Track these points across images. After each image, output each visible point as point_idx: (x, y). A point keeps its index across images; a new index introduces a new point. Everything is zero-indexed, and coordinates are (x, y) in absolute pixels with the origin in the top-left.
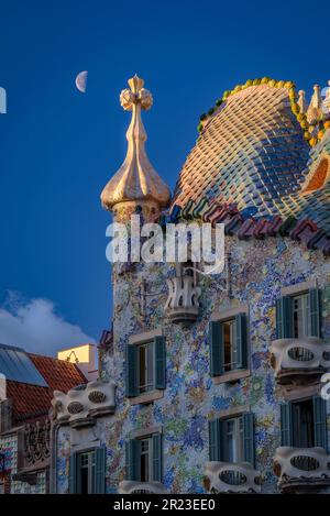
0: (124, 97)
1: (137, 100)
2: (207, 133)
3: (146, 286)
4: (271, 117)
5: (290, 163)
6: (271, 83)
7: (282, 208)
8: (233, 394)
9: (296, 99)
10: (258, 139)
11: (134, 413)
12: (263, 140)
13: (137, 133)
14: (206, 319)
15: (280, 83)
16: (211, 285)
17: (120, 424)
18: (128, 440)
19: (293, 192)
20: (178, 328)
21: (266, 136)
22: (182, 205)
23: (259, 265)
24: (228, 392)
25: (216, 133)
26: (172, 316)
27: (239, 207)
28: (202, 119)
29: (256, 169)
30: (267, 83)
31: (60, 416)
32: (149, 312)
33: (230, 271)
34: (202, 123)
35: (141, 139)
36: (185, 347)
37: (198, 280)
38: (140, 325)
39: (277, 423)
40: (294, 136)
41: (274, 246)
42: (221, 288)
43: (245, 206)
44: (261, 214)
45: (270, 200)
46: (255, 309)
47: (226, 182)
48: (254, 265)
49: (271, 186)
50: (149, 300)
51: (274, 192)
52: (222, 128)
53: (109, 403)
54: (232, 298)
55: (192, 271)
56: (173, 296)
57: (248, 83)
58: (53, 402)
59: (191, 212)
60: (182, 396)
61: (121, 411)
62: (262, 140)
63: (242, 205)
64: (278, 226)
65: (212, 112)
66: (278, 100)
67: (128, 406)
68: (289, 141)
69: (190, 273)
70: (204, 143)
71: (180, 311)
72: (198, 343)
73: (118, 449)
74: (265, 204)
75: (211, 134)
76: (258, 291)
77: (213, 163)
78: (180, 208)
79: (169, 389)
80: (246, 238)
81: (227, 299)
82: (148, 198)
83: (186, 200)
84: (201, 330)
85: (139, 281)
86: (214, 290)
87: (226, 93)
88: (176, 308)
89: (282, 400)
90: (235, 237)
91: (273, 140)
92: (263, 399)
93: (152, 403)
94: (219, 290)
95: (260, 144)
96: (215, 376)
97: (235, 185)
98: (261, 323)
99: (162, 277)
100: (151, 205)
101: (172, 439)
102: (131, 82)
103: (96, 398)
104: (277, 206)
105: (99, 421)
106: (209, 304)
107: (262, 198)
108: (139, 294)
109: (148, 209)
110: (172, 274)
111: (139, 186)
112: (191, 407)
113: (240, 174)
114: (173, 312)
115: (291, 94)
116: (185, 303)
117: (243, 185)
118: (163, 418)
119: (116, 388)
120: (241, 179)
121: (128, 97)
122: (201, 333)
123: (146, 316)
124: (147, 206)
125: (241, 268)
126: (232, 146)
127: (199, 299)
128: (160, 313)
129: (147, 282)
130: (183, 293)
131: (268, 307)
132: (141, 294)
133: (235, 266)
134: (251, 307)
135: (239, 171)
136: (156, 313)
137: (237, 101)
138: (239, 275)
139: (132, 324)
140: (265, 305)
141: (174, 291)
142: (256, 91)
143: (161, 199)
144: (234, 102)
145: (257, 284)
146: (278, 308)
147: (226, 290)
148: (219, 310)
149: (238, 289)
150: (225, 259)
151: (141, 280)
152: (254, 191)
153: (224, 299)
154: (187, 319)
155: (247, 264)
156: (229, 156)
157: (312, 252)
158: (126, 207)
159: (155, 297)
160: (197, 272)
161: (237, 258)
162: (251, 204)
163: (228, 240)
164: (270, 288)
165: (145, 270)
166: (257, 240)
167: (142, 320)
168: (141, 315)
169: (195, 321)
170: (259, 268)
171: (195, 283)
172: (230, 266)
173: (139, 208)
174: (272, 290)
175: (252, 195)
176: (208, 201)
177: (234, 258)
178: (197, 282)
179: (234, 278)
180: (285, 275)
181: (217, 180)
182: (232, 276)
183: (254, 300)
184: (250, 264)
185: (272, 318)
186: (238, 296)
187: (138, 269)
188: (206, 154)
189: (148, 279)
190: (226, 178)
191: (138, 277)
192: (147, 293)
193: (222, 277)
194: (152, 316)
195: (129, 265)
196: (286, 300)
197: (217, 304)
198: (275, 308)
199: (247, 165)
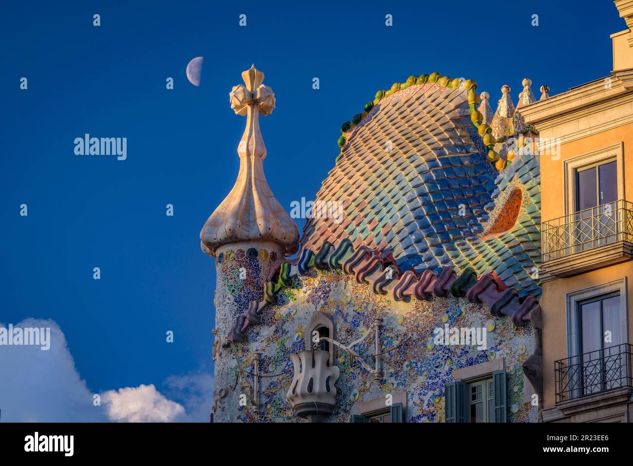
0: (236, 97)
1: (253, 101)
2: (352, 149)
3: (262, 362)
4: (442, 129)
5: (469, 194)
6: (442, 81)
7: (456, 256)
9: (477, 105)
10: (423, 159)
12: (431, 161)
13: (253, 147)
14: (346, 411)
15: (454, 83)
16: (354, 364)
19: (471, 234)
21: (434, 155)
22: (315, 249)
23: (422, 337)
25: (364, 149)
26: (298, 407)
27: (394, 254)
28: (345, 130)
29: (419, 201)
30: (436, 80)
32: (264, 400)
33: (381, 344)
34: (344, 135)
35: (258, 155)
37: (336, 356)
40: (473, 156)
41: (444, 310)
42: (369, 369)
43: (404, 254)
44: (427, 265)
45: (439, 246)
46: (416, 399)
47: (377, 218)
48: (415, 337)
49: (440, 225)
50: (265, 383)
51: (444, 234)
52: (372, 142)
54: (383, 382)
55: (327, 343)
56: (300, 377)
57: (409, 80)
59: (328, 260)
62: (428, 161)
63: (400, 252)
64: (451, 283)
65: (358, 120)
66: (452, 105)
68: (466, 162)
69: (325, 346)
70: (346, 163)
71: (309, 400)
74: (432, 251)
75: (357, 150)
76: (420, 373)
77: (358, 191)
78: (311, 253)
80: (404, 298)
81: (376, 385)
82: (266, 238)
83: (320, 243)
85: (252, 356)
86: (358, 371)
87: (378, 94)
88: (303, 396)
90: (389, 297)
91: (445, 161)
94: (365, 371)
95: (426, 166)
97: (390, 223)
99: (284, 350)
100: (270, 248)
102: (246, 75)
104: (449, 254)
106: (350, 389)
107: (428, 242)
108: (251, 374)
109: (266, 255)
110: (299, 346)
111: (255, 221)
113: (397, 207)
114: (299, 401)
115: (470, 98)
116: (317, 388)
117: (401, 223)
120: (399, 214)
121: (241, 97)
123: (260, 406)
124: (265, 250)
125: (397, 340)
126: (387, 168)
127: (336, 383)
128: (280, 402)
129: (263, 357)
130: (314, 375)
131: (434, 396)
132: (254, 375)
133: (388, 337)
134: (409, 396)
135: (396, 203)
136: (274, 401)
137: (394, 105)
138: (394, 351)
139: (240, 416)
140: (430, 393)
141: (301, 372)
142: (422, 92)
143: (285, 240)
144: (390, 107)
145: (419, 364)
146: (449, 399)
147: (376, 371)
148: (365, 400)
149: (392, 370)
150: (374, 327)
151: (255, 355)
152: (417, 232)
153: (372, 383)
154: (319, 411)
155: (405, 335)
156: (383, 181)
157: (498, 319)
158: (236, 251)
159: (274, 379)
160: (334, 345)
161: (391, 327)
162: (412, 250)
163: (379, 300)
164: (437, 369)
165: (260, 341)
166: (420, 302)
167: (255, 412)
168: (253, 404)
169: (331, 414)
170: (423, 341)
171: (331, 360)
172: (382, 337)
173: (253, 253)
174: (440, 373)
175: (414, 237)
176: (351, 245)
177: (387, 326)
178: (334, 359)
179: (387, 354)
180: (459, 352)
181: (366, 216)
182: (382, 351)
183: (414, 385)
184: (410, 335)
185: (440, 412)
186: (393, 380)
187: (250, 338)
188: (350, 178)
189: (264, 354)
190: (377, 213)
191: (251, 350)
192: (263, 374)
193: (369, 353)
194: (269, 406)
195: (238, 332)
196: (460, 387)
197: (363, 391)
198: (443, 398)
199: (408, 195)
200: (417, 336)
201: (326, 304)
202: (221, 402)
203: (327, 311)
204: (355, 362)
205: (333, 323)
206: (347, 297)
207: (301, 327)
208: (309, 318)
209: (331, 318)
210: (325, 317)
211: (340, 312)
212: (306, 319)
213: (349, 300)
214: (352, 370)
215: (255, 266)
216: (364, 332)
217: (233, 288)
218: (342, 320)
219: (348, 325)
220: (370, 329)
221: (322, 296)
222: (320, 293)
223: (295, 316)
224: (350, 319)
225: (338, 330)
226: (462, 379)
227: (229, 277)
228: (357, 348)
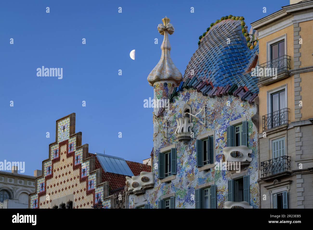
0: (160, 28)
1: (166, 29)
3: (168, 123)
4: (231, 35)
8: (207, 176)
10: (223, 47)
11: (163, 187)
13: (166, 46)
14: (195, 139)
15: (236, 18)
16: (198, 122)
17: (156, 192)
18: (159, 200)
20: (182, 143)
23: (220, 111)
24: (205, 175)
25: (205, 45)
26: (179, 138)
29: (221, 62)
31: (129, 189)
32: (169, 136)
33: (206, 114)
34: (200, 40)
35: (168, 49)
36: (186, 153)
37: (192, 119)
38: (165, 143)
39: (227, 190)
40: (242, 45)
41: (227, 100)
42: (202, 123)
46: (218, 133)
47: (207, 69)
48: (217, 111)
50: (169, 130)
52: (207, 42)
53: (151, 182)
54: (207, 128)
55: (189, 114)
56: (179, 128)
58: (126, 182)
59: (188, 85)
60: (184, 178)
61: (156, 186)
62: (225, 47)
63: (214, 81)
64: (228, 90)
66: (235, 27)
67: (160, 183)
69: (188, 116)
71: (182, 135)
72: (191, 151)
73: (155, 205)
76: (219, 123)
77: (202, 60)
78: (184, 83)
79: (178, 174)
80: (213, 97)
81: (205, 129)
82: (170, 79)
84: (193, 144)
85: (165, 121)
86: (199, 124)
88: (180, 134)
89: (229, 178)
90: (209, 97)
91: (231, 47)
92: (221, 178)
93: (171, 182)
94: (201, 124)
95: (224, 49)
96: (199, 167)
97: (211, 70)
98: (221, 140)
99: (175, 118)
100: (172, 83)
101: (179, 199)
102: (163, 20)
103: (145, 180)
104: (231, 81)
105: (147, 191)
106: (197, 131)
109: (170, 85)
110: (180, 116)
112: (188, 183)
114: (179, 136)
115: (242, 23)
116: (184, 131)
117: (215, 70)
118: (175, 189)
119: (154, 175)
120: (214, 67)
122: (193, 146)
123: (168, 139)
124: (170, 83)
125: (211, 112)
126: (211, 51)
127: (192, 128)
128: (174, 137)
129: (168, 121)
130: (184, 126)
131: (224, 131)
132: (165, 127)
133: (208, 111)
134: (216, 132)
135: (213, 63)
136: (172, 136)
137: (216, 28)
138: (210, 116)
139: (162, 142)
140: (222, 130)
141: (179, 125)
142: (226, 22)
143: (177, 79)
144: (215, 29)
145: (219, 120)
146: (228, 132)
147: (204, 124)
148: (201, 134)
149: (210, 123)
150: (204, 108)
151: (166, 120)
152: (220, 73)
153: (203, 128)
154: (186, 139)
155: (214, 110)
156: (209, 56)
157: (244, 102)
158: (159, 84)
159: (172, 129)
160: (191, 116)
161: (210, 107)
162: (218, 80)
163: (205, 98)
164: (224, 122)
165: (168, 115)
166: (219, 98)
167: (166, 141)
168: (166, 138)
169: (190, 140)
170: (220, 112)
171: (190, 121)
172: (206, 111)
173: (166, 84)
174: (225, 123)
175: (219, 75)
176: (196, 79)
177: (208, 107)
178: (191, 120)
179: (208, 117)
180: (232, 115)
181: (203, 69)
182: (207, 117)
183: (217, 128)
184: (216, 110)
185: (225, 137)
186: (210, 126)
187: (164, 115)
188: (199, 56)
189: (169, 120)
190: (207, 67)
191: (165, 119)
192: (168, 127)
193: (202, 117)
194: (170, 138)
195: (160, 113)
196: (232, 128)
197: (200, 131)
198: (226, 132)
199: (217, 60)
200: (218, 110)
201: (189, 101)
202: (155, 138)
203: (189, 103)
204: (198, 121)
205: (191, 107)
206: (195, 98)
207: (181, 110)
208: (183, 106)
209: (190, 106)
210: (188, 105)
211: (193, 103)
212: (182, 107)
213: (196, 99)
214: (197, 124)
215: (166, 89)
216: (201, 110)
217: (159, 97)
218: (194, 106)
219: (196, 108)
220: (202, 109)
221: (187, 98)
222: (187, 97)
223: (179, 106)
224: (196, 106)
225: (193, 110)
226: (233, 124)
227: (157, 93)
228: (199, 116)
